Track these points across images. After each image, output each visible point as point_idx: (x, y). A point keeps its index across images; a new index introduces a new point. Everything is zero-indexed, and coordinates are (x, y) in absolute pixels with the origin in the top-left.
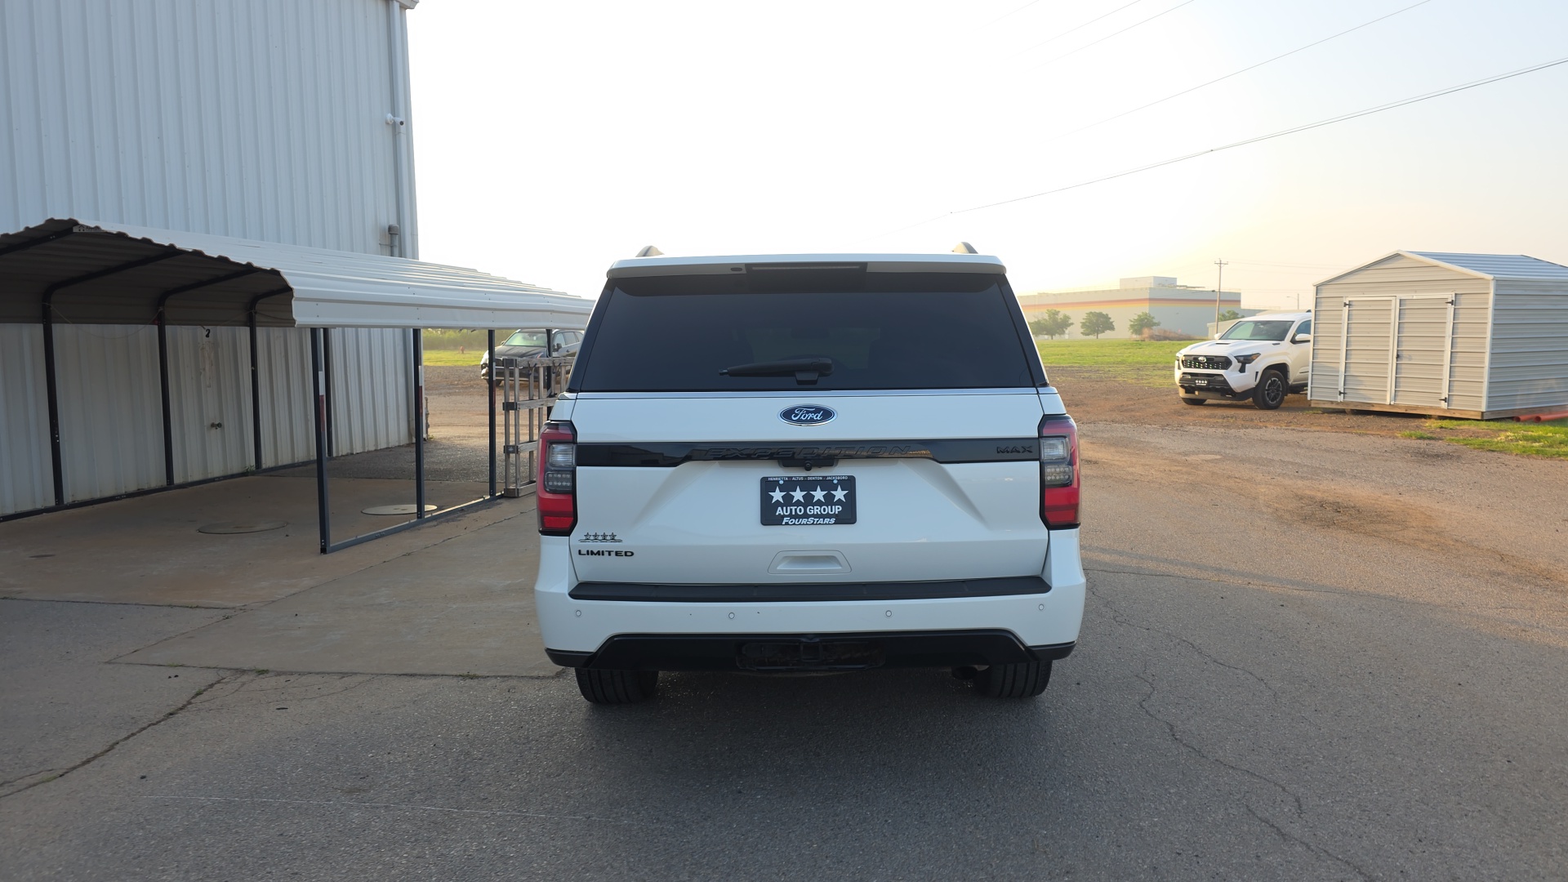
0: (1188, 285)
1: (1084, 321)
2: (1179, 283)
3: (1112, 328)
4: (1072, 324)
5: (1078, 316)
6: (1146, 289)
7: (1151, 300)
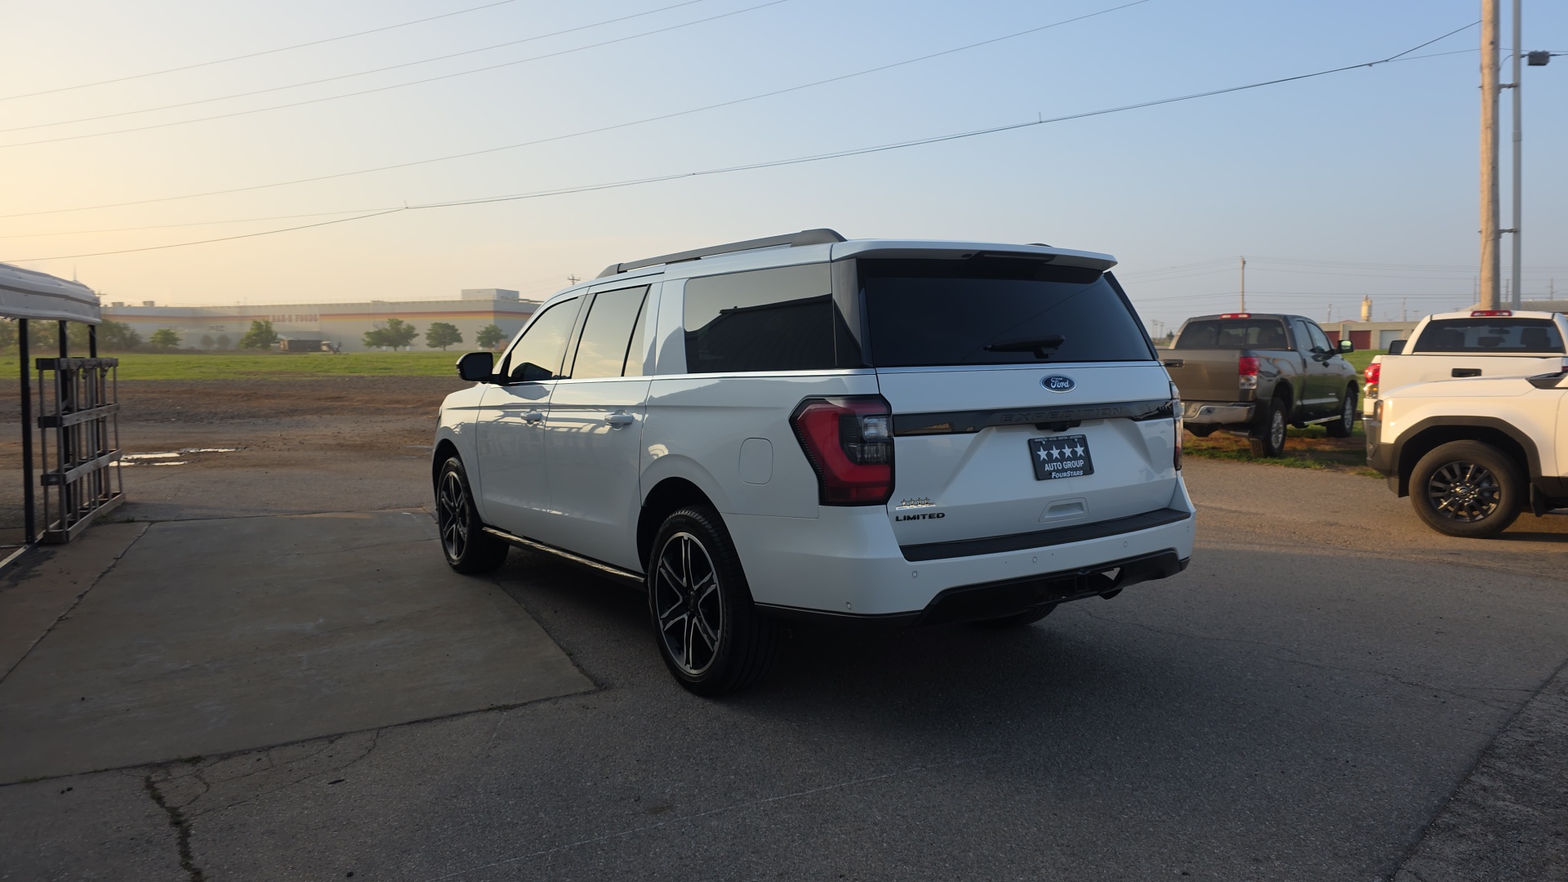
0: (531, 299)
1: (429, 332)
2: (521, 297)
3: (460, 340)
4: (417, 335)
5: (423, 327)
6: (490, 301)
7: (496, 312)
